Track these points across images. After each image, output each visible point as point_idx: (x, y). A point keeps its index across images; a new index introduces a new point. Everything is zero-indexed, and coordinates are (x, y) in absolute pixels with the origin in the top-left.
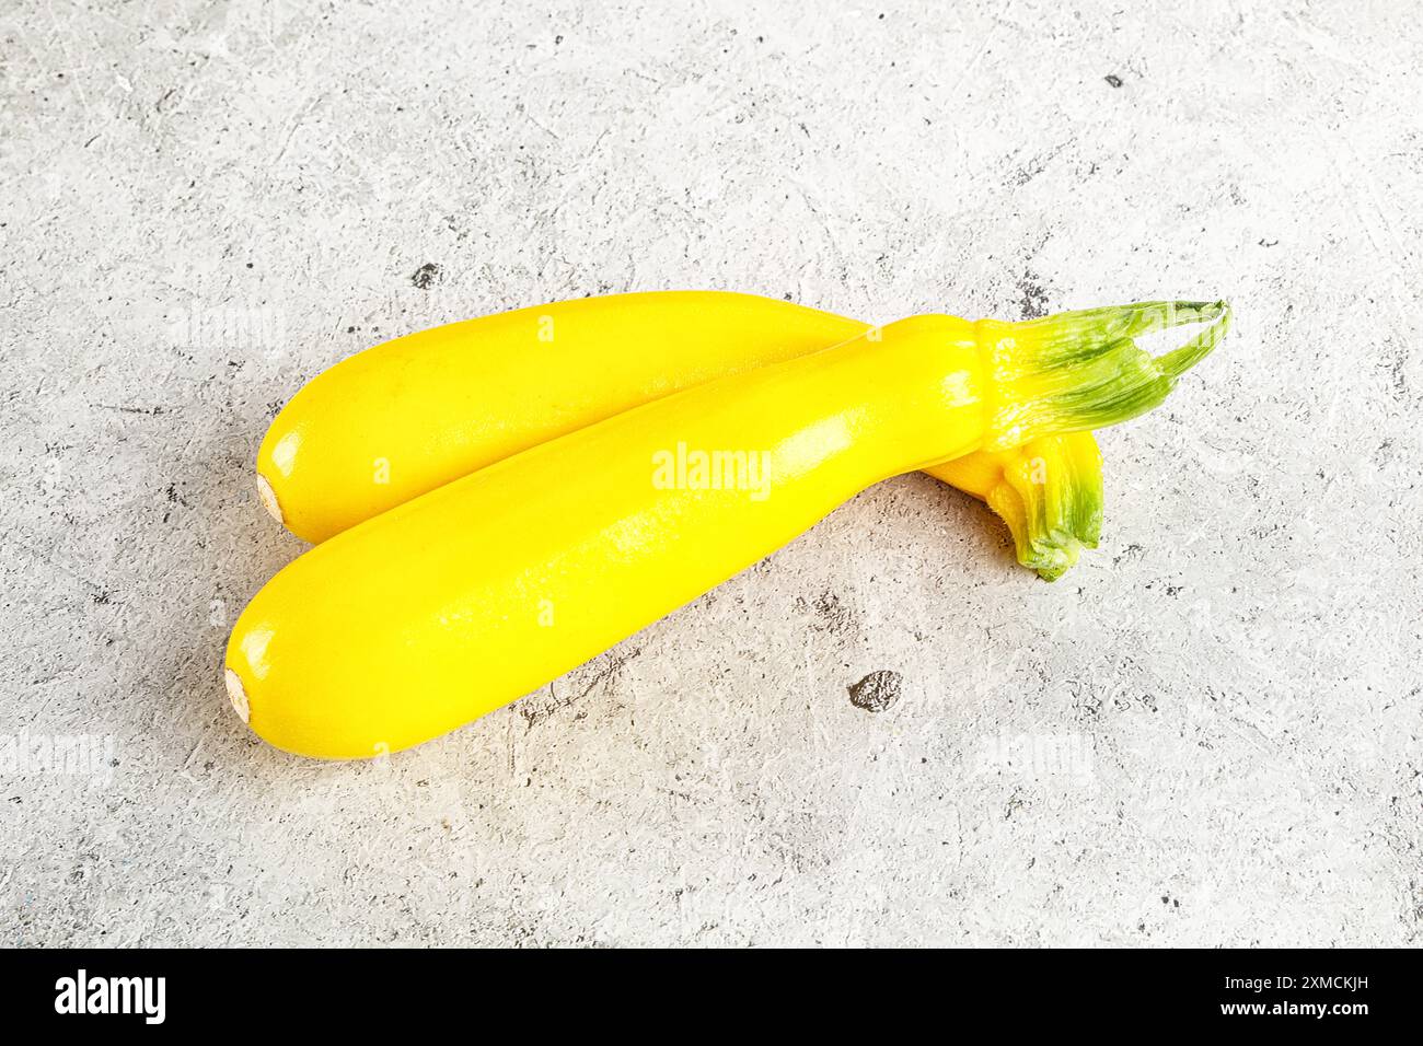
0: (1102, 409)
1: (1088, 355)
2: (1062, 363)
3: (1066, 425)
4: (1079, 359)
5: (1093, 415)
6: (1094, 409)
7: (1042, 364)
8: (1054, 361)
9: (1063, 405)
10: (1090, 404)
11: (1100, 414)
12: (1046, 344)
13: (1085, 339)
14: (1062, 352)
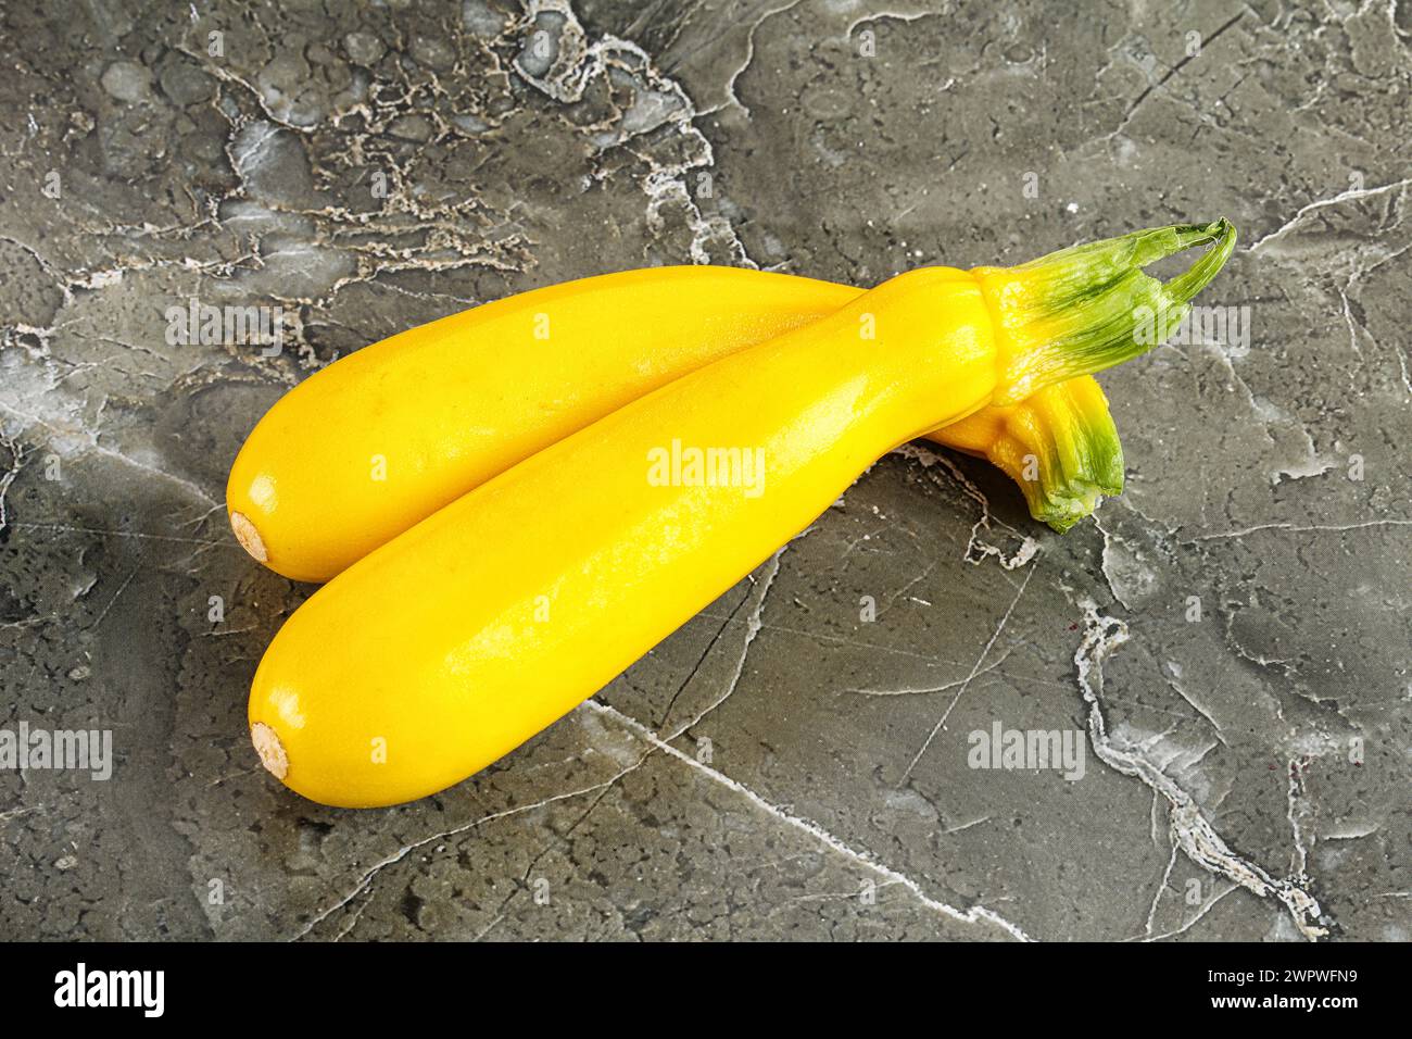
0: (1114, 346)
1: (1095, 291)
2: (1071, 302)
3: (1077, 368)
4: (1088, 296)
5: (1105, 353)
6: (1106, 347)
7: (1050, 305)
8: (1061, 301)
9: (1075, 346)
10: (1101, 342)
11: (1112, 351)
12: (1052, 284)
13: (1092, 274)
14: (1070, 290)
